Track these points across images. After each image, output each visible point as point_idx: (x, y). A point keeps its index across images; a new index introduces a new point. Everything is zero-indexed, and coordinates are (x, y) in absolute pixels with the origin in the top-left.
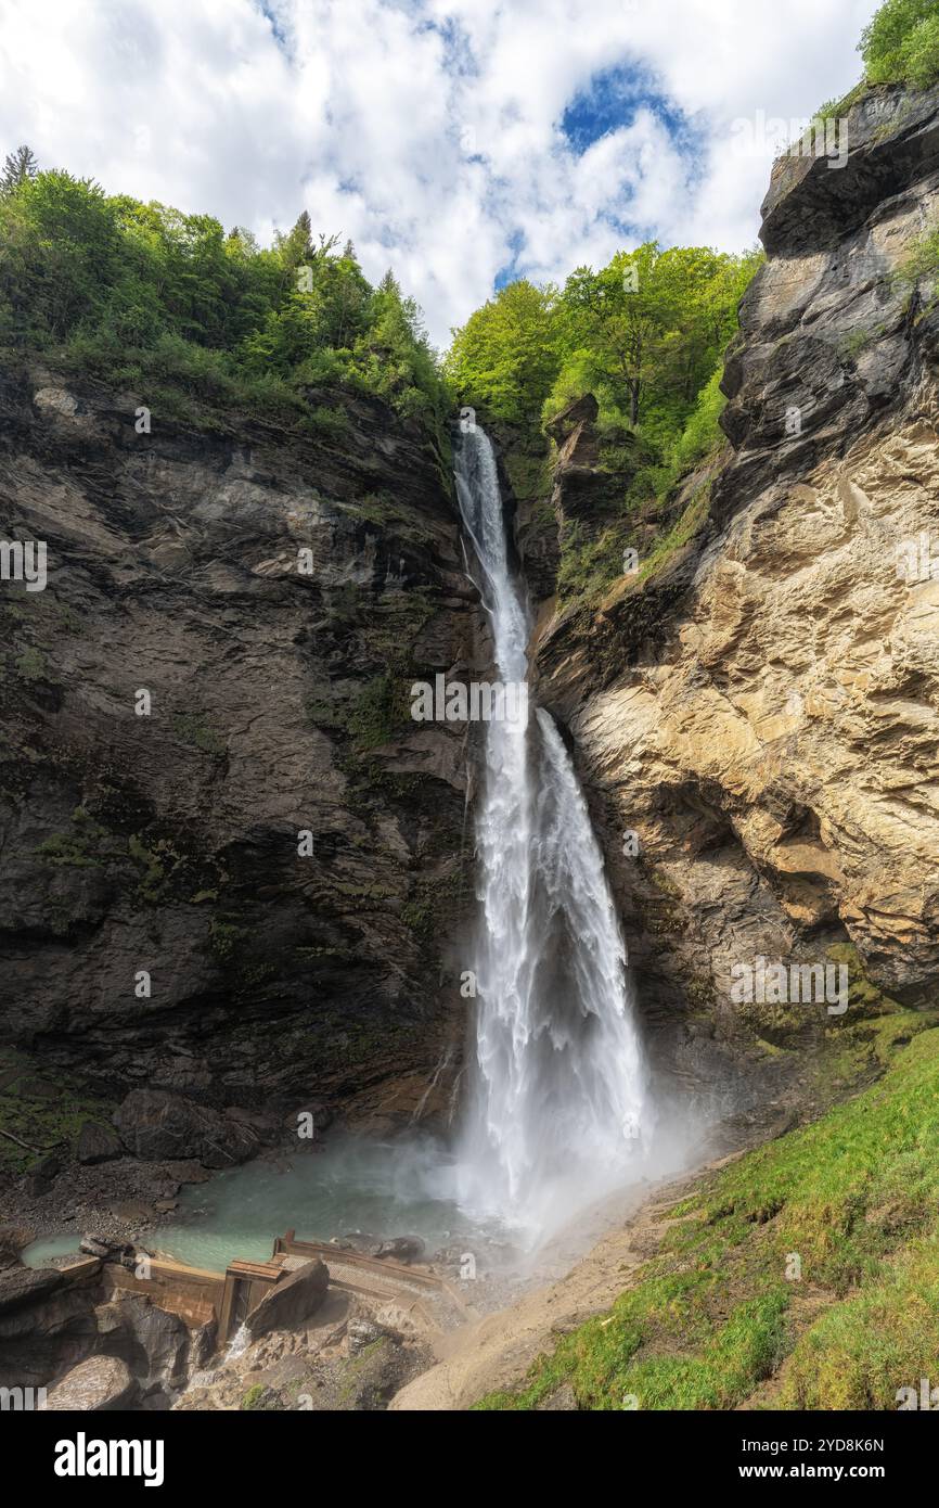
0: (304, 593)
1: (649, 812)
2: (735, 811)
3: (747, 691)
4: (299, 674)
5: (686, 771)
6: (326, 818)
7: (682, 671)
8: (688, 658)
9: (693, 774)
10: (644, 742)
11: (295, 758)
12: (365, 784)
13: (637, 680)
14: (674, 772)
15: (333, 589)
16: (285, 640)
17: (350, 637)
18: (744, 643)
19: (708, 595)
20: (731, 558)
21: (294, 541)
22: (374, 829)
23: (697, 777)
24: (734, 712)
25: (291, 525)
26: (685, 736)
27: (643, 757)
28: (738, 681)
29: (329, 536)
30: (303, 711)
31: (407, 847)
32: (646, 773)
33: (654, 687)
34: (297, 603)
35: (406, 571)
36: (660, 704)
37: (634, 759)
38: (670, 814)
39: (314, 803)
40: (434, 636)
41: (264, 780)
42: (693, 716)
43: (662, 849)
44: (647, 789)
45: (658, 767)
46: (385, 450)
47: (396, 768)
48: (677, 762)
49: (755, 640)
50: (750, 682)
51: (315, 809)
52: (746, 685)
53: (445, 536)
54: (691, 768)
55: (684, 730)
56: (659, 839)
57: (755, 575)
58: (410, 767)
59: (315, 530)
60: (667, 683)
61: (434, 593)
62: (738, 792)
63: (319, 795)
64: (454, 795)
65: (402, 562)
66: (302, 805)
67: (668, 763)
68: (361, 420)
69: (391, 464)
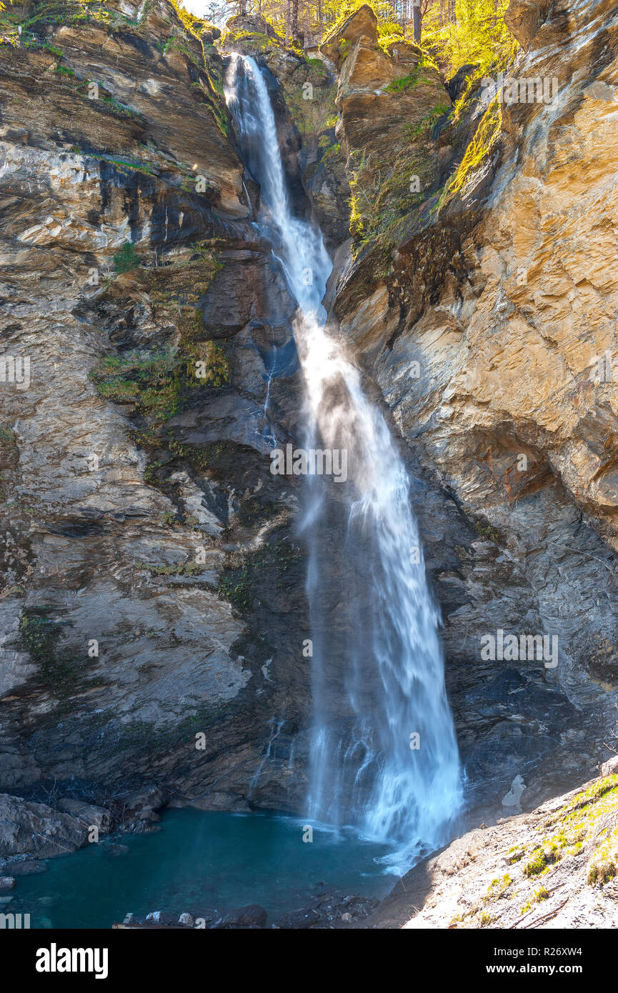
0: (78, 258)
1: (466, 456)
2: (552, 447)
3: (554, 318)
4: (82, 347)
5: (499, 411)
6: (129, 498)
7: (486, 304)
8: (491, 291)
9: (506, 413)
10: (454, 385)
11: (89, 438)
12: (164, 457)
13: (441, 319)
14: (486, 414)
15: (108, 251)
16: (63, 313)
17: (133, 303)
18: (547, 266)
19: (507, 216)
20: (528, 174)
21: (60, 201)
22: (180, 504)
23: (510, 416)
24: (543, 343)
25: (54, 184)
26: (494, 374)
27: (453, 400)
28: (544, 309)
29: (97, 192)
30: (91, 387)
31: (217, 520)
32: (458, 417)
33: (460, 325)
34: (72, 271)
35: (186, 224)
36: (468, 344)
37: (444, 404)
38: (486, 457)
39: (114, 483)
40: (223, 293)
41: (59, 464)
42: (503, 351)
43: (480, 495)
44: (460, 435)
45: (470, 410)
46: (149, 91)
47: (195, 439)
48: (488, 403)
49: (559, 262)
50: (558, 306)
51: (116, 489)
52: (551, 312)
53: (225, 183)
54: (505, 407)
55: (493, 368)
56: (477, 486)
57: (553, 189)
58: (213, 436)
59: (81, 188)
60: (473, 320)
61: (220, 246)
62: (552, 427)
63: (118, 475)
64: (260, 460)
65: (182, 215)
66: (102, 486)
67: (480, 404)
68: (119, 59)
69: (159, 107)
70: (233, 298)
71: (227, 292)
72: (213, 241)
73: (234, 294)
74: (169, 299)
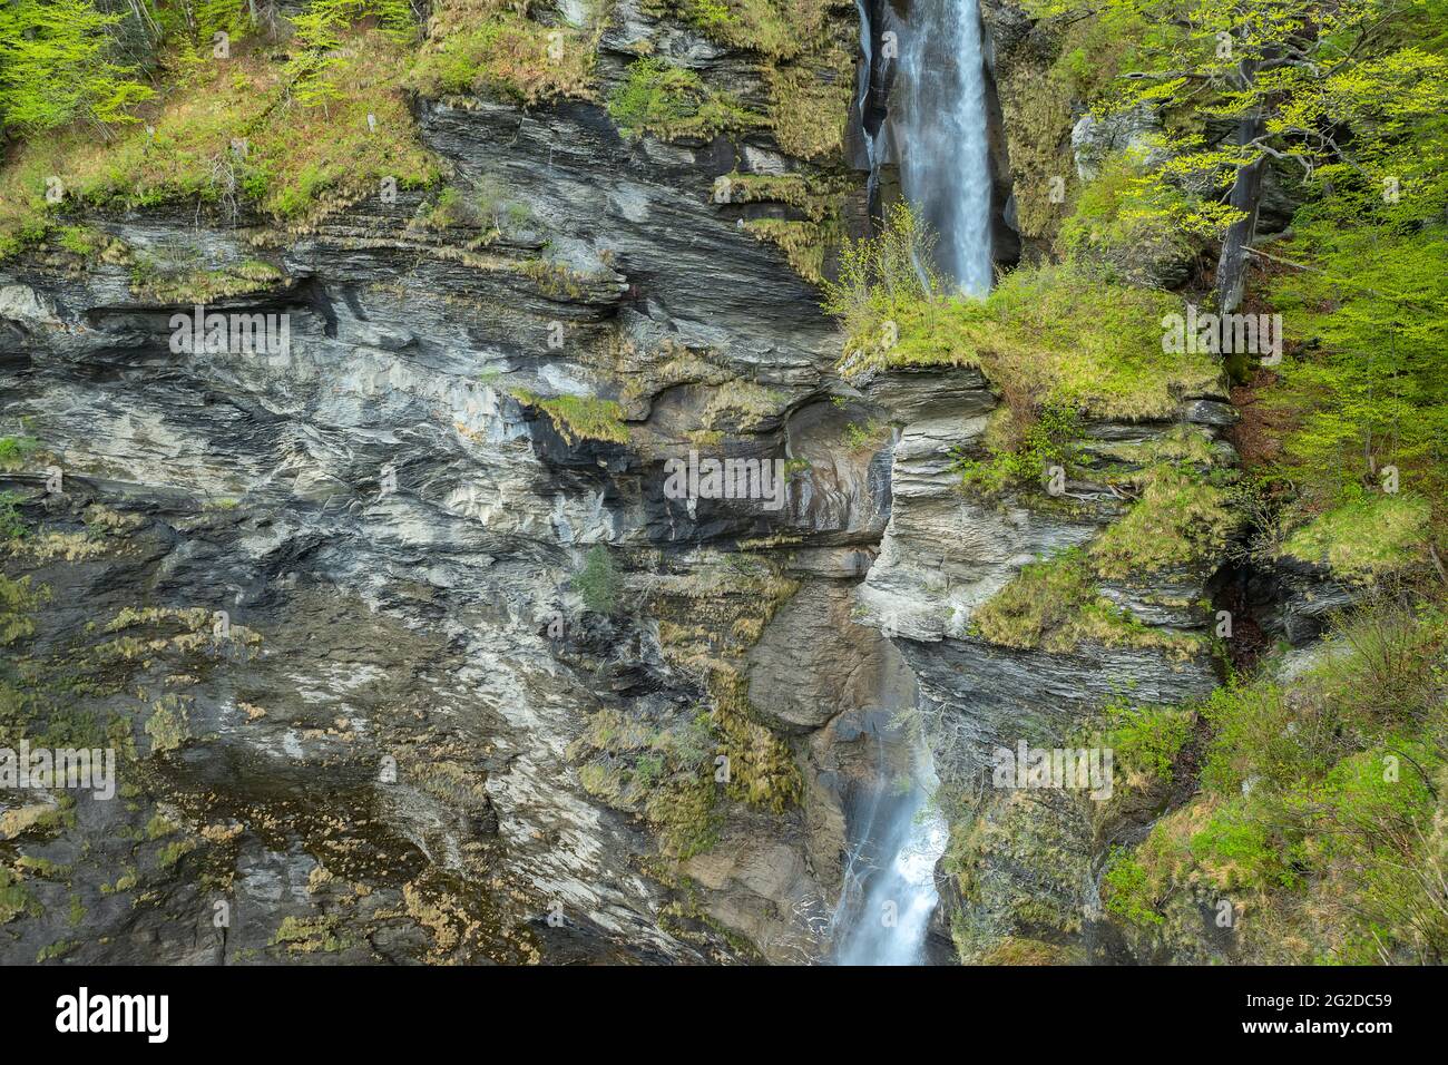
21: (481, 466)
25: (464, 441)
59: (506, 449)
68: (555, 152)
69: (654, 240)
70: (805, 667)
71: (795, 653)
72: (769, 542)
73: (806, 657)
74: (690, 640)
